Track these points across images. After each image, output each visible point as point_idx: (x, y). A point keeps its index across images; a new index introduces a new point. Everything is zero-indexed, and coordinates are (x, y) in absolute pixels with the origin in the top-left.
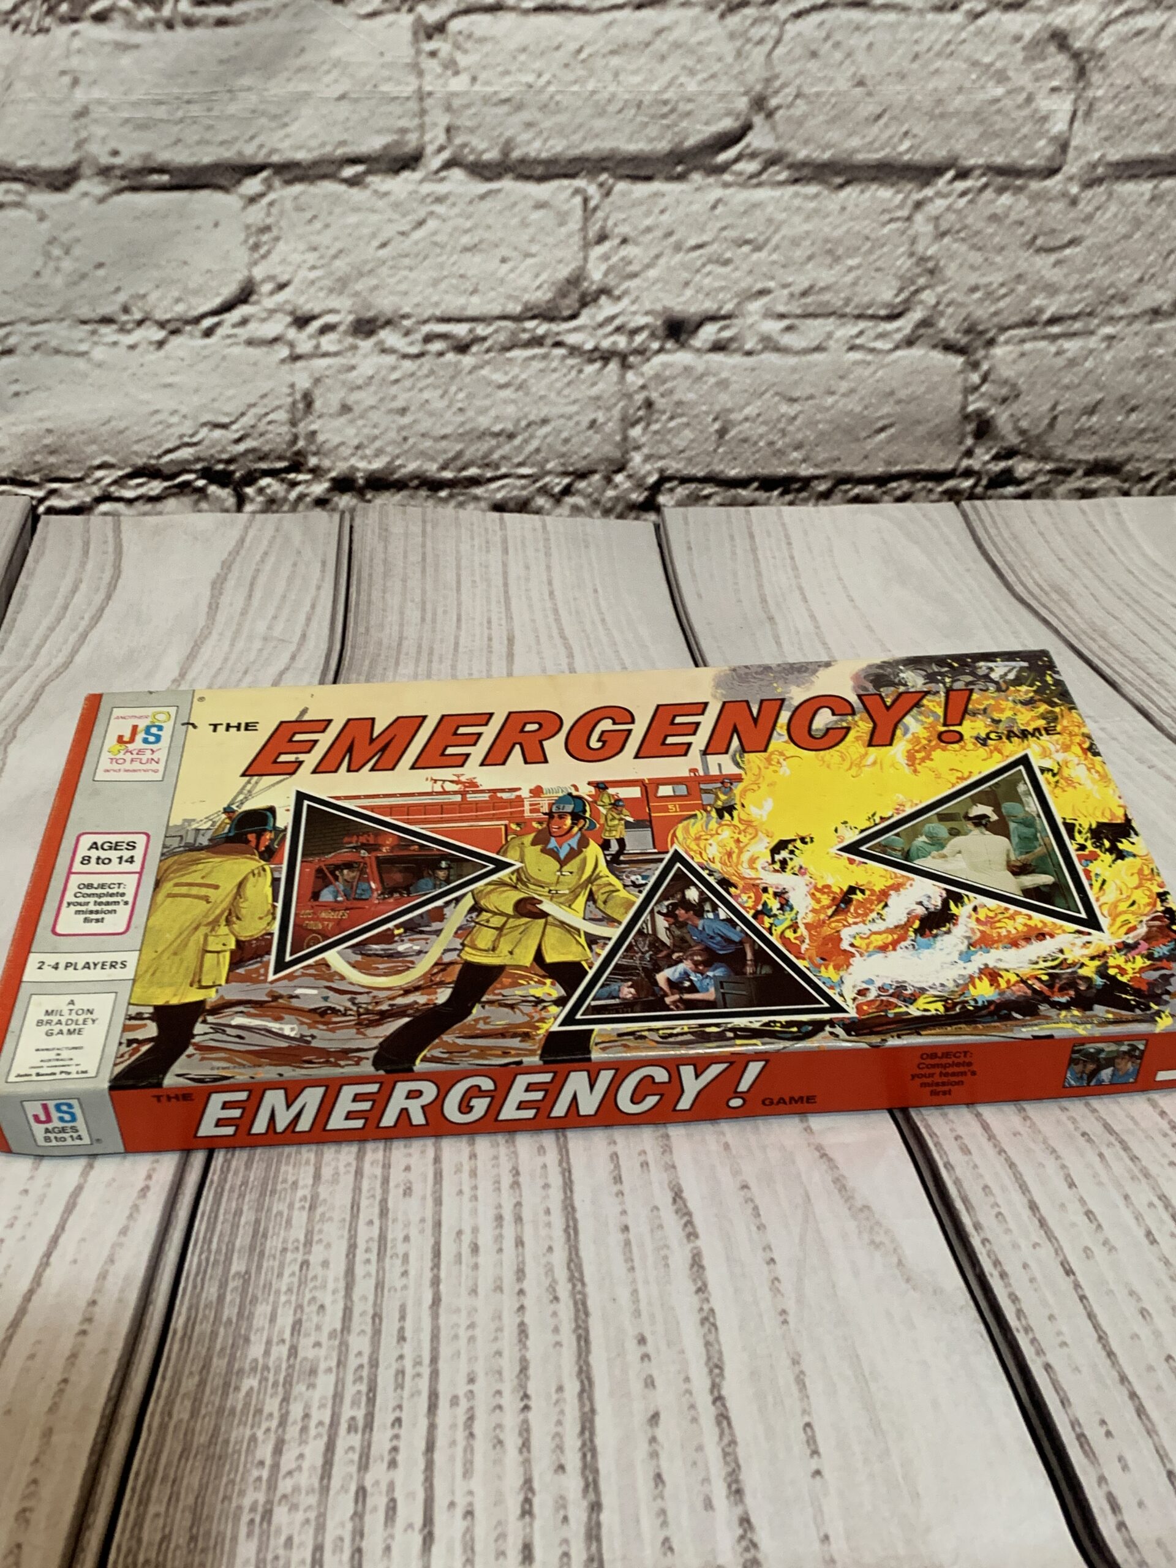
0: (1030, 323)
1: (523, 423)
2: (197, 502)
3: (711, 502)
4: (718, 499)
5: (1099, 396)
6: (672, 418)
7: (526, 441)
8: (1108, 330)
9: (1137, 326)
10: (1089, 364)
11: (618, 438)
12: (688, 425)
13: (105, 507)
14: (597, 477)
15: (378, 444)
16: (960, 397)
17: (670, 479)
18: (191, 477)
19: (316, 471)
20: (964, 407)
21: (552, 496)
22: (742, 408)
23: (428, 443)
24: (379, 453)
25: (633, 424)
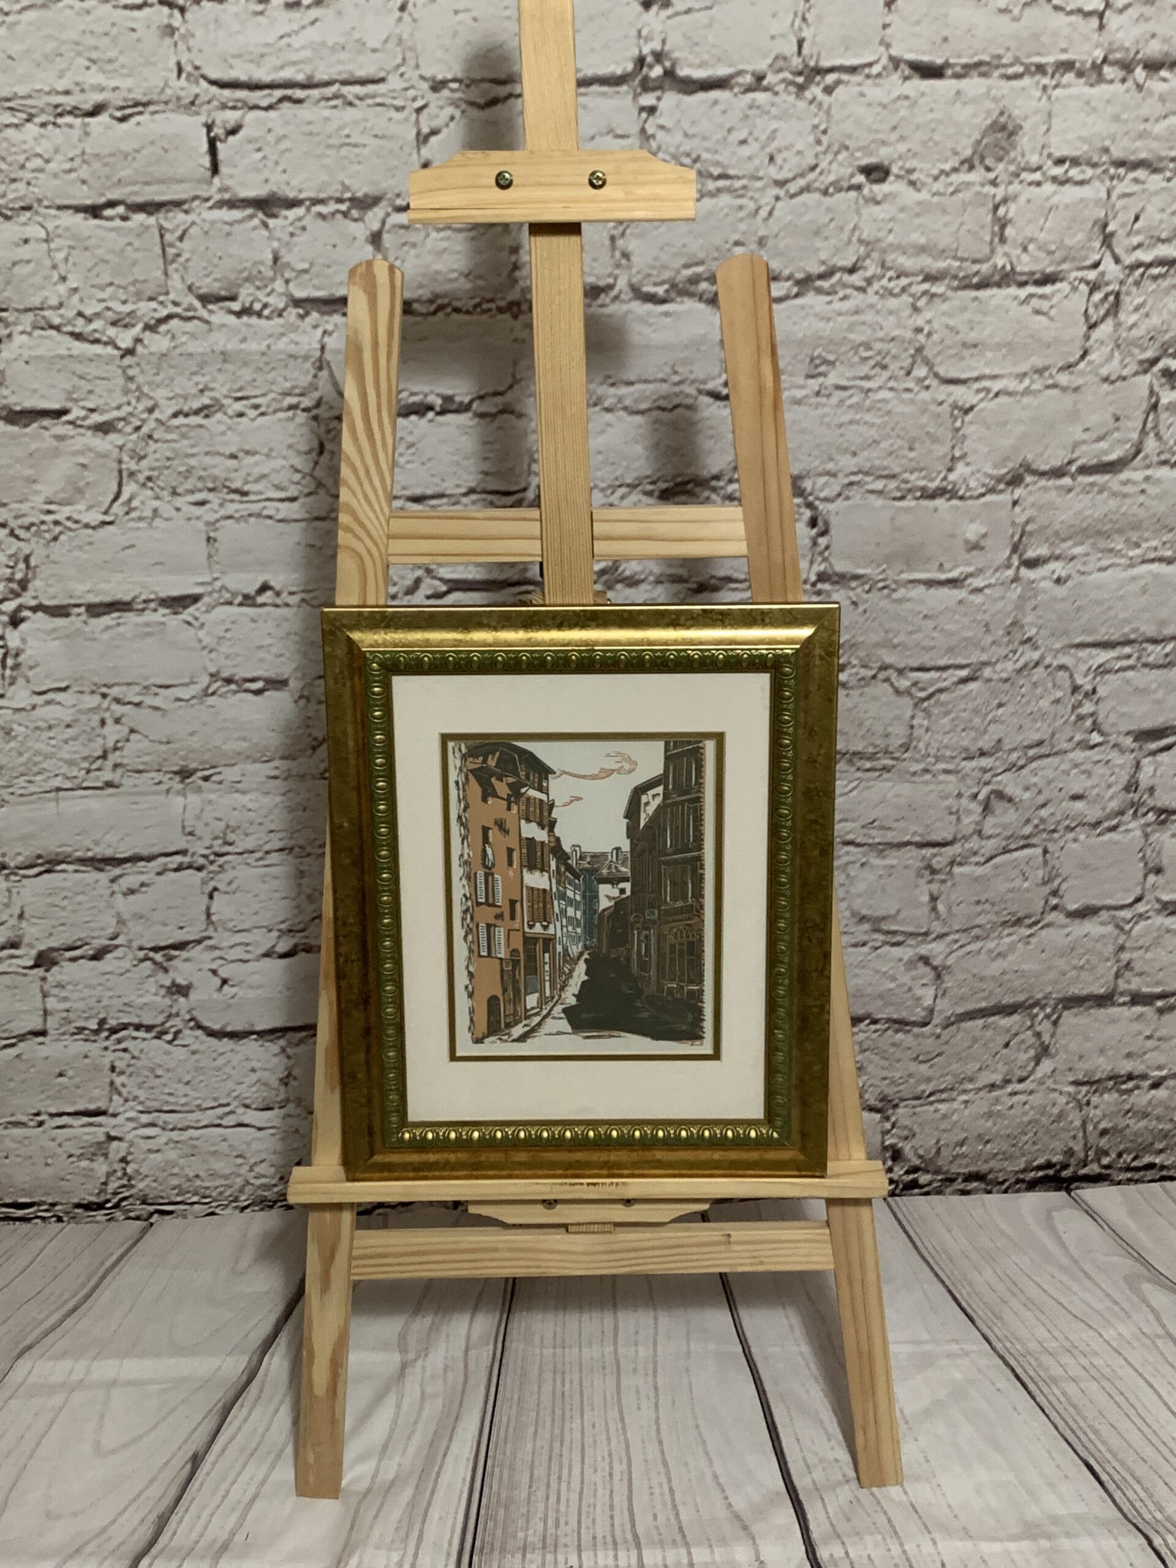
0: (918, 1098)
8: (964, 1097)
9: (982, 1094)
10: (955, 1117)
16: (879, 1137)
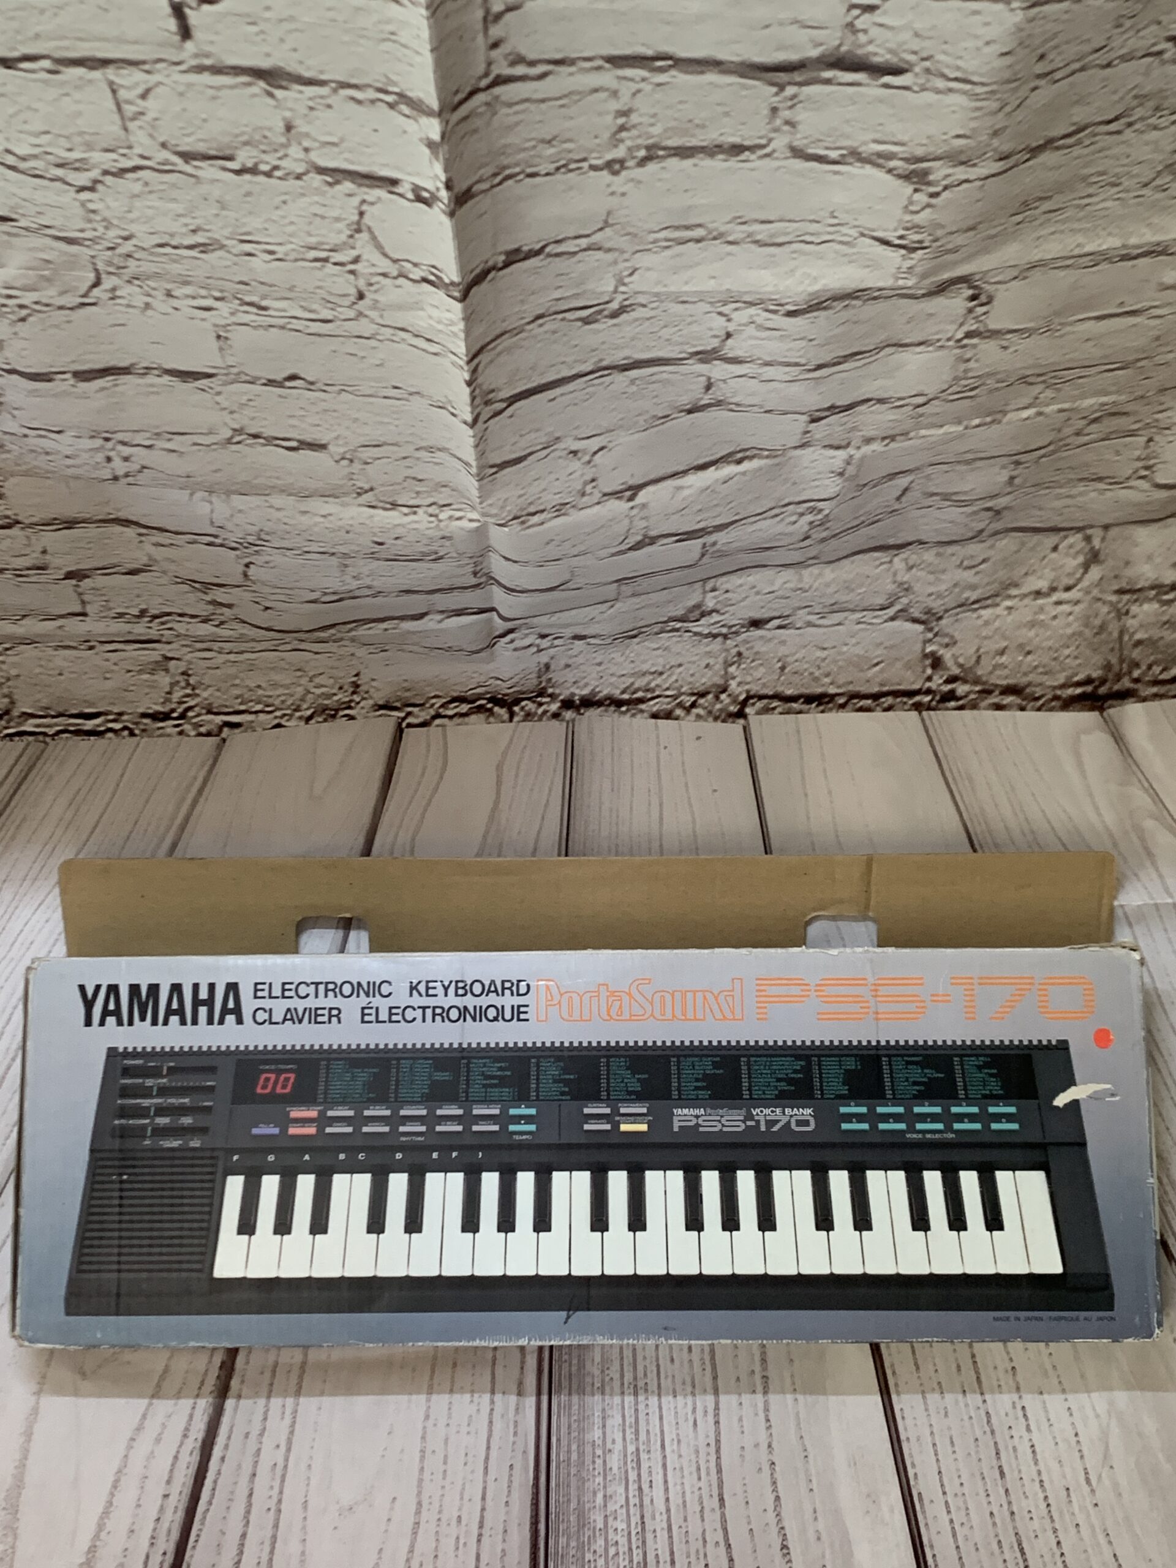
1: (668, 667)
2: (488, 717)
3: (776, 711)
4: (779, 710)
5: (1005, 644)
6: (753, 661)
7: (669, 676)
11: (723, 673)
12: (761, 665)
13: (438, 721)
14: (710, 696)
15: (586, 680)
17: (752, 697)
18: (483, 702)
19: (550, 696)
20: (923, 650)
21: (685, 708)
22: (795, 654)
23: (614, 679)
24: (586, 685)
25: (731, 665)
